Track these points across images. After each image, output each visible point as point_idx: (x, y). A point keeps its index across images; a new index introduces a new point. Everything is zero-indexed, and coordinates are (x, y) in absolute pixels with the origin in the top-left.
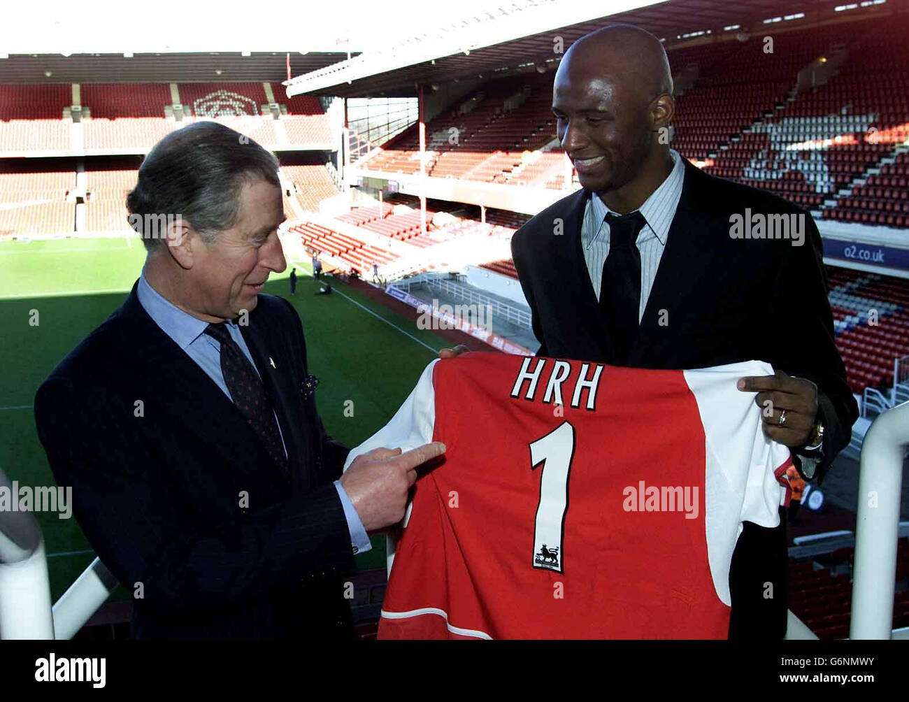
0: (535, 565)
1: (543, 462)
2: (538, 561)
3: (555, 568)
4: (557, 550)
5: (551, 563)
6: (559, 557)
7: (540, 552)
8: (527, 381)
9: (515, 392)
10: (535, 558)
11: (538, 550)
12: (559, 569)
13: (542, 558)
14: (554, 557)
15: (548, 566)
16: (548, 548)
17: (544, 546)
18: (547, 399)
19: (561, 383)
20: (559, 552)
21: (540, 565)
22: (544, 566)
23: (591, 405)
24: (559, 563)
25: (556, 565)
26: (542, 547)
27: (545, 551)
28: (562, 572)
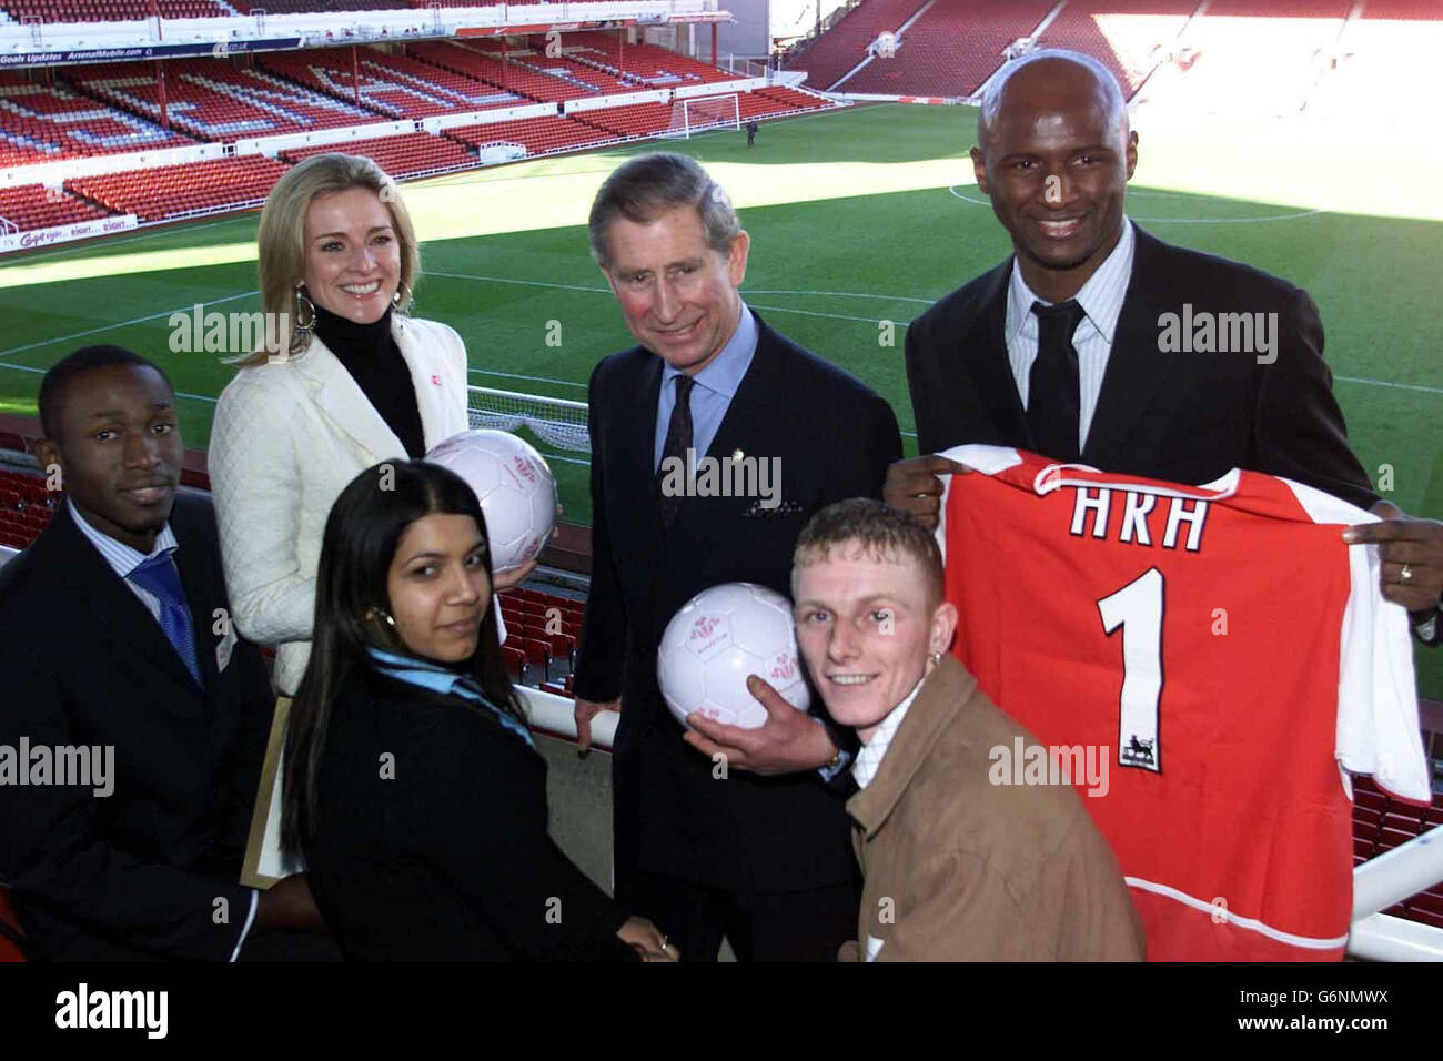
0: (1123, 761)
1: (1121, 626)
2: (1126, 757)
3: (1149, 766)
4: (1151, 742)
5: (1144, 760)
6: (1154, 752)
7: (1129, 745)
8: (1091, 512)
9: (1077, 528)
10: (1122, 752)
11: (1125, 741)
12: (1155, 767)
13: (1131, 753)
14: (1147, 751)
15: (1140, 764)
16: (1139, 740)
17: (1134, 737)
18: (1126, 536)
19: (1146, 515)
20: (1154, 745)
21: (1128, 762)
22: (1135, 763)
23: (1193, 544)
24: (1155, 759)
25: (1151, 762)
26: (1131, 738)
27: (1136, 745)
28: (1160, 772)
